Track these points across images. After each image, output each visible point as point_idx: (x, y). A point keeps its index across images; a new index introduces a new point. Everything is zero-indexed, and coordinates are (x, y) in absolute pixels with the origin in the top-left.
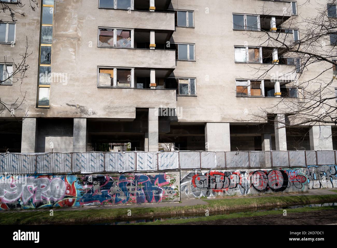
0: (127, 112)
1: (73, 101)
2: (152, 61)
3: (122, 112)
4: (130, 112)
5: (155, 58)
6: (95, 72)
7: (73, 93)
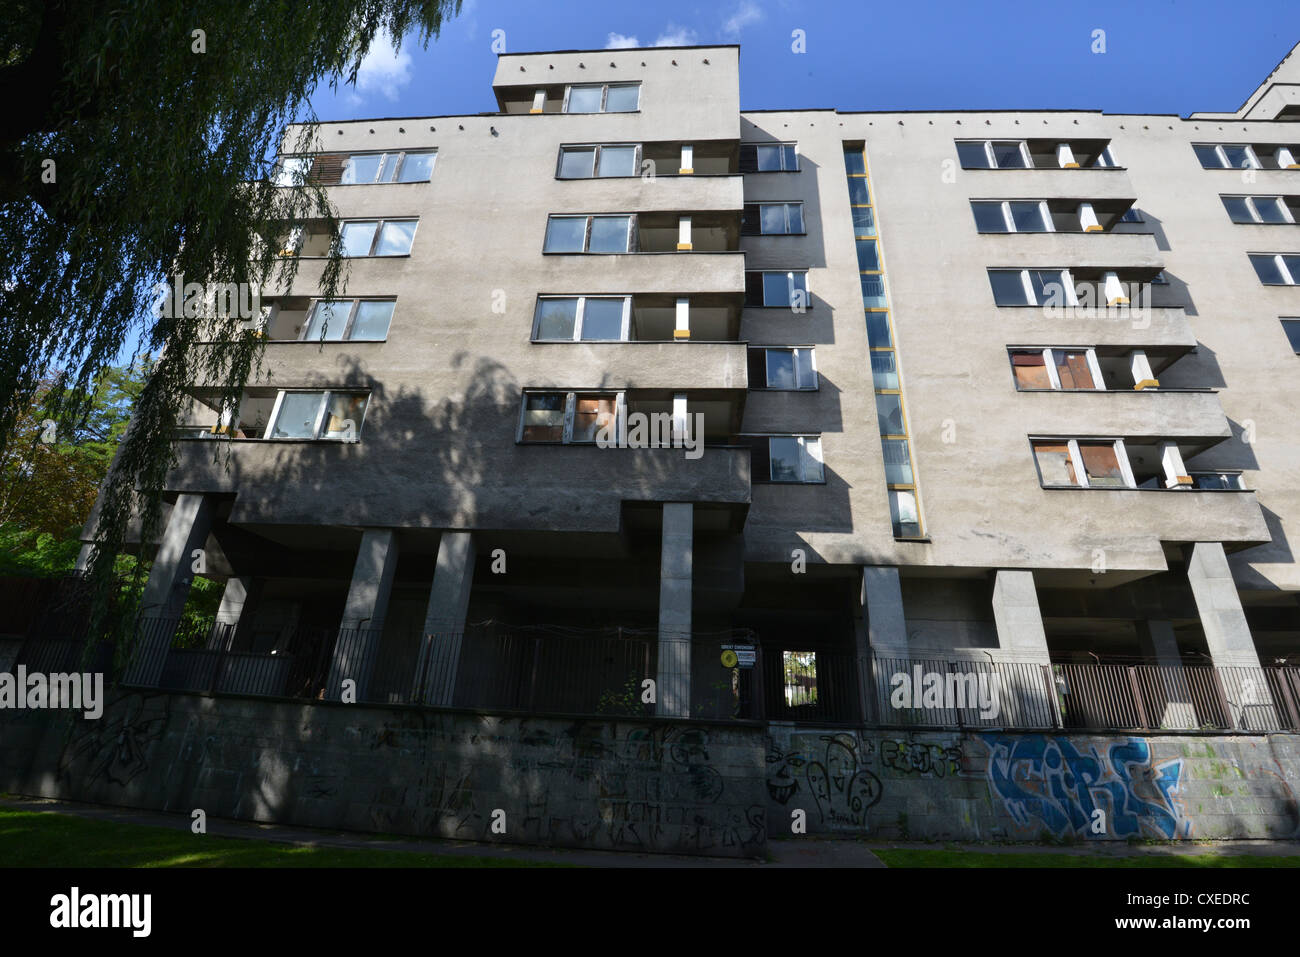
0: (1138, 553)
1: (987, 522)
2: (1166, 419)
3: (1127, 552)
4: (1148, 554)
5: (1171, 412)
6: (1026, 451)
7: (981, 504)
